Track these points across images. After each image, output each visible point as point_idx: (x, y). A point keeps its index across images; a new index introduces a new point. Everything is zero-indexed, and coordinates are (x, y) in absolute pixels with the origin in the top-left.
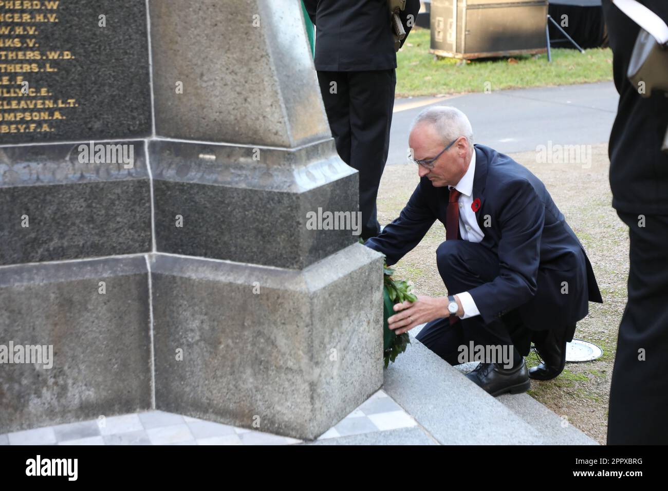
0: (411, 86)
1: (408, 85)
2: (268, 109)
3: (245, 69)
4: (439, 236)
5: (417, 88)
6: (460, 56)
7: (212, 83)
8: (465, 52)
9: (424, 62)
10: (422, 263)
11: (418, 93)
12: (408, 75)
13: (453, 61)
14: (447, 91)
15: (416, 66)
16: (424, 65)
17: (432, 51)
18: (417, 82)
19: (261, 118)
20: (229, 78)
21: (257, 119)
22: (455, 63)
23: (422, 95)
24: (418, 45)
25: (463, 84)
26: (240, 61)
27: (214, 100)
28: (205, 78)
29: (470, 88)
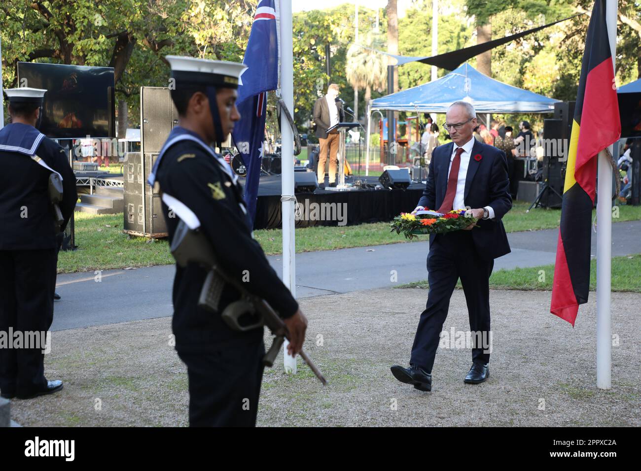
0: (103, 261)
1: (101, 260)
4: (102, 388)
5: (108, 263)
6: (149, 235)
8: (153, 232)
9: (119, 240)
10: (81, 411)
11: (108, 266)
12: (102, 251)
13: (144, 240)
14: (134, 265)
15: (111, 244)
16: (118, 243)
17: (125, 231)
18: (109, 258)
22: (145, 241)
23: (112, 269)
24: (115, 227)
25: (149, 258)
29: (154, 262)
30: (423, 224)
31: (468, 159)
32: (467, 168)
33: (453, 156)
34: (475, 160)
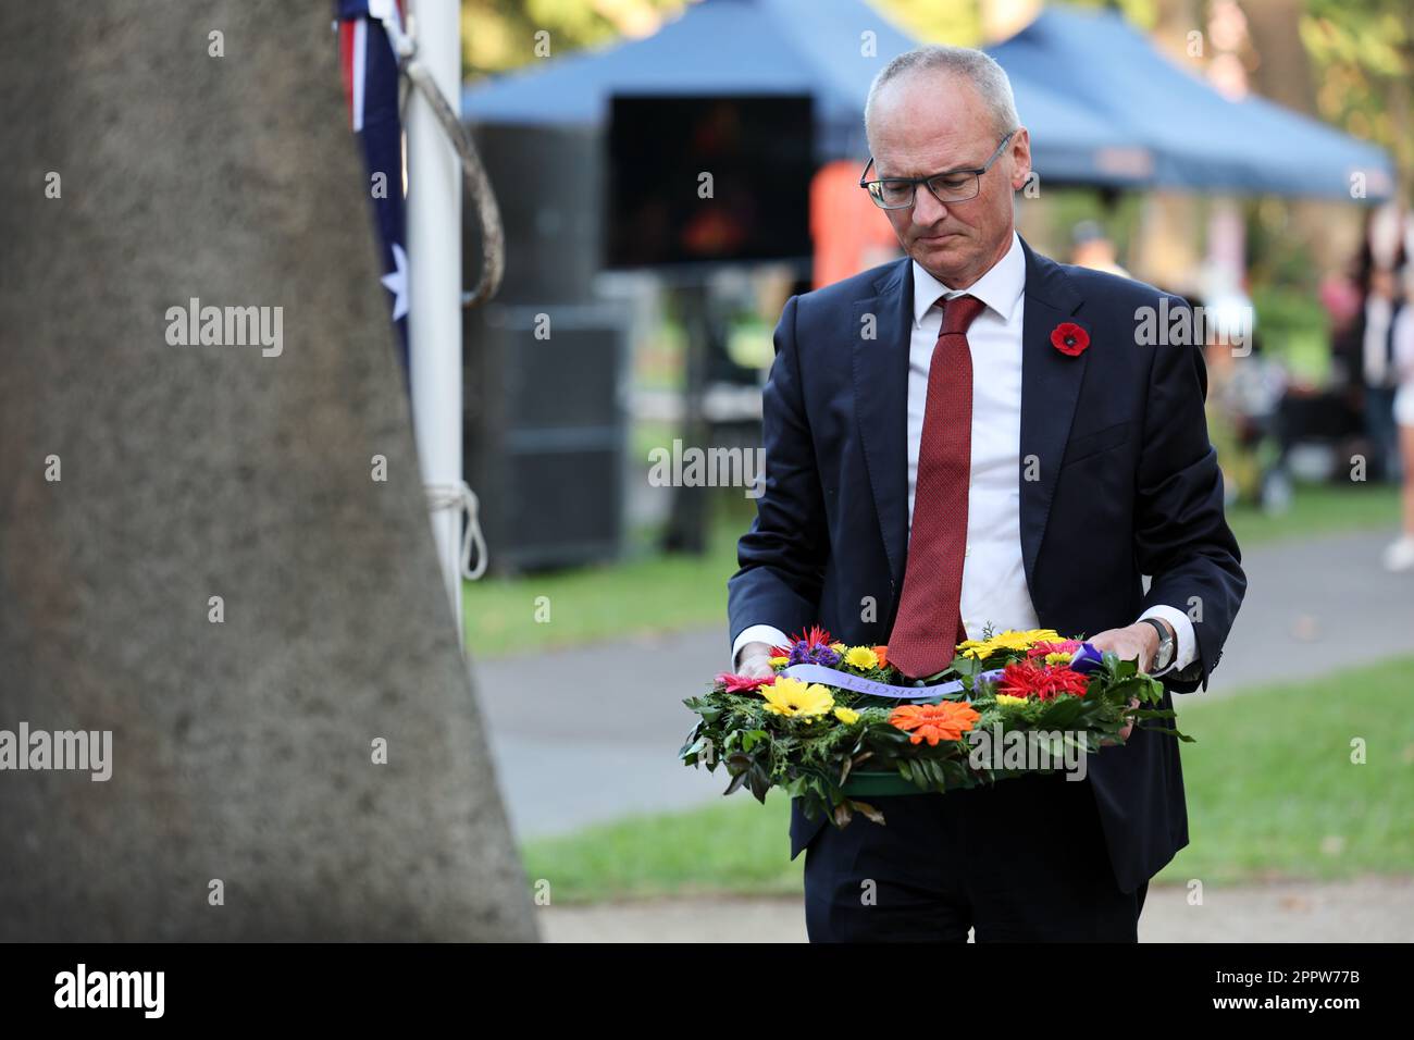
2: (460, 833)
3: (366, 697)
7: (222, 752)
19: (429, 866)
20: (301, 729)
21: (414, 869)
26: (346, 665)
27: (232, 812)
28: (197, 734)
30: (915, 738)
31: (1013, 352)
32: (1014, 399)
33: (924, 344)
34: (1057, 356)
